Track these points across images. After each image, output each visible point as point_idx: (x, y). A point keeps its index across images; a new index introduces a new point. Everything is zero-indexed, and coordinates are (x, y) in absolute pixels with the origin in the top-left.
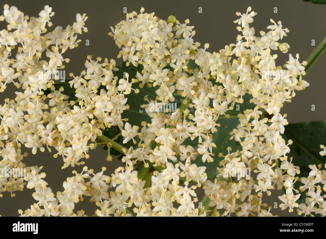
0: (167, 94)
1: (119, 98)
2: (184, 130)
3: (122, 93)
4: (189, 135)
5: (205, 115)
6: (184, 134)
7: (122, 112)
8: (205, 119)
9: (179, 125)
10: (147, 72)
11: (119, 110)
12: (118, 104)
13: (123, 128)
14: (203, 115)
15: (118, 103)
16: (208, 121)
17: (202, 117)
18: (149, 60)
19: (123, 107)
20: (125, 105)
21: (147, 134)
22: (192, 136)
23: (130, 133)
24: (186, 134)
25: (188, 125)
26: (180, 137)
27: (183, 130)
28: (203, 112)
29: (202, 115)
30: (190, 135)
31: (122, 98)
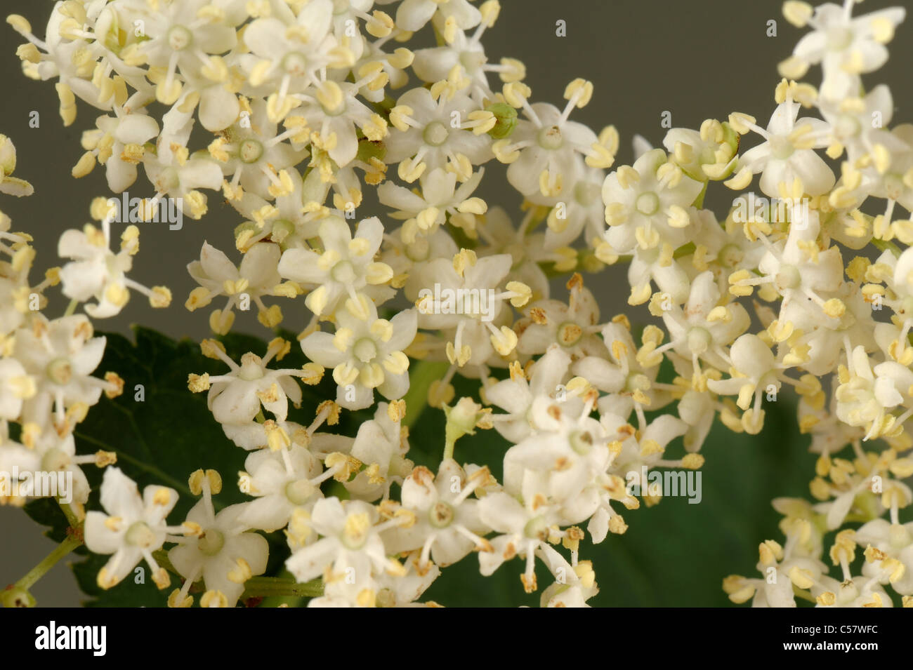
0: (377, 360)
1: (60, 337)
2: (446, 516)
3: (80, 309)
4: (475, 545)
5: (571, 437)
6: (445, 535)
7: (80, 414)
8: (572, 457)
9: (422, 484)
10: (266, 240)
11: (66, 410)
12: (58, 368)
13: (94, 503)
14: (564, 433)
15: (61, 365)
16: (588, 467)
17: (558, 445)
18: (283, 173)
19: (85, 388)
20: (99, 373)
21: (222, 539)
22: (492, 550)
23: (131, 529)
24: (456, 534)
25: (469, 490)
26: (421, 550)
27: (443, 511)
28: (564, 417)
29: (557, 432)
30: (480, 542)
31: (80, 339)
